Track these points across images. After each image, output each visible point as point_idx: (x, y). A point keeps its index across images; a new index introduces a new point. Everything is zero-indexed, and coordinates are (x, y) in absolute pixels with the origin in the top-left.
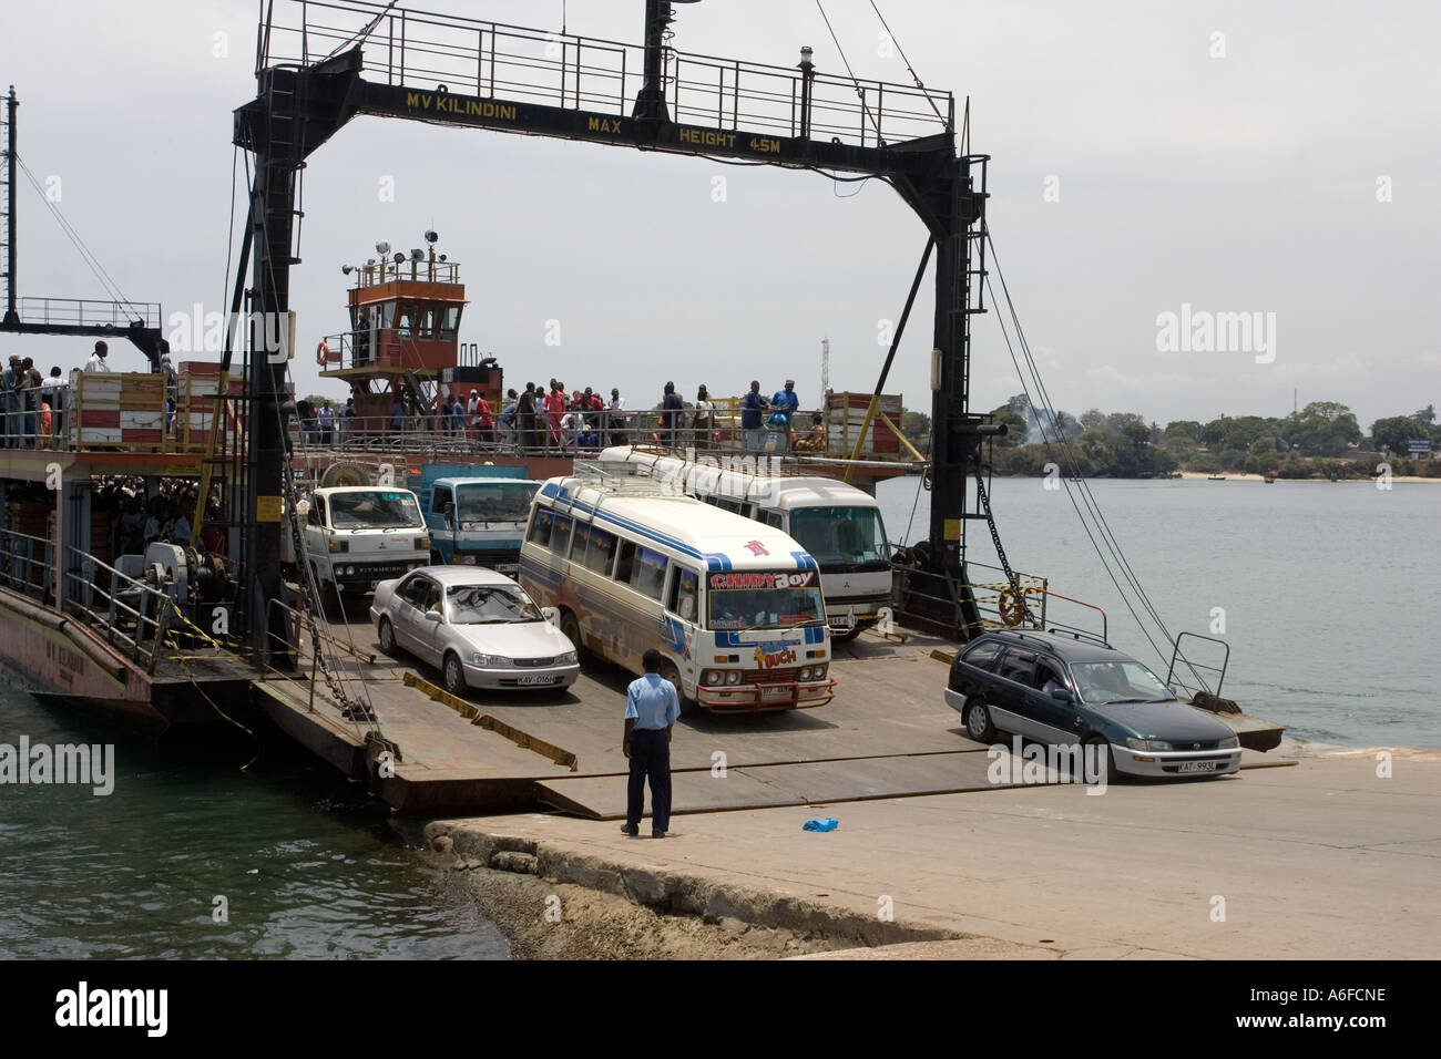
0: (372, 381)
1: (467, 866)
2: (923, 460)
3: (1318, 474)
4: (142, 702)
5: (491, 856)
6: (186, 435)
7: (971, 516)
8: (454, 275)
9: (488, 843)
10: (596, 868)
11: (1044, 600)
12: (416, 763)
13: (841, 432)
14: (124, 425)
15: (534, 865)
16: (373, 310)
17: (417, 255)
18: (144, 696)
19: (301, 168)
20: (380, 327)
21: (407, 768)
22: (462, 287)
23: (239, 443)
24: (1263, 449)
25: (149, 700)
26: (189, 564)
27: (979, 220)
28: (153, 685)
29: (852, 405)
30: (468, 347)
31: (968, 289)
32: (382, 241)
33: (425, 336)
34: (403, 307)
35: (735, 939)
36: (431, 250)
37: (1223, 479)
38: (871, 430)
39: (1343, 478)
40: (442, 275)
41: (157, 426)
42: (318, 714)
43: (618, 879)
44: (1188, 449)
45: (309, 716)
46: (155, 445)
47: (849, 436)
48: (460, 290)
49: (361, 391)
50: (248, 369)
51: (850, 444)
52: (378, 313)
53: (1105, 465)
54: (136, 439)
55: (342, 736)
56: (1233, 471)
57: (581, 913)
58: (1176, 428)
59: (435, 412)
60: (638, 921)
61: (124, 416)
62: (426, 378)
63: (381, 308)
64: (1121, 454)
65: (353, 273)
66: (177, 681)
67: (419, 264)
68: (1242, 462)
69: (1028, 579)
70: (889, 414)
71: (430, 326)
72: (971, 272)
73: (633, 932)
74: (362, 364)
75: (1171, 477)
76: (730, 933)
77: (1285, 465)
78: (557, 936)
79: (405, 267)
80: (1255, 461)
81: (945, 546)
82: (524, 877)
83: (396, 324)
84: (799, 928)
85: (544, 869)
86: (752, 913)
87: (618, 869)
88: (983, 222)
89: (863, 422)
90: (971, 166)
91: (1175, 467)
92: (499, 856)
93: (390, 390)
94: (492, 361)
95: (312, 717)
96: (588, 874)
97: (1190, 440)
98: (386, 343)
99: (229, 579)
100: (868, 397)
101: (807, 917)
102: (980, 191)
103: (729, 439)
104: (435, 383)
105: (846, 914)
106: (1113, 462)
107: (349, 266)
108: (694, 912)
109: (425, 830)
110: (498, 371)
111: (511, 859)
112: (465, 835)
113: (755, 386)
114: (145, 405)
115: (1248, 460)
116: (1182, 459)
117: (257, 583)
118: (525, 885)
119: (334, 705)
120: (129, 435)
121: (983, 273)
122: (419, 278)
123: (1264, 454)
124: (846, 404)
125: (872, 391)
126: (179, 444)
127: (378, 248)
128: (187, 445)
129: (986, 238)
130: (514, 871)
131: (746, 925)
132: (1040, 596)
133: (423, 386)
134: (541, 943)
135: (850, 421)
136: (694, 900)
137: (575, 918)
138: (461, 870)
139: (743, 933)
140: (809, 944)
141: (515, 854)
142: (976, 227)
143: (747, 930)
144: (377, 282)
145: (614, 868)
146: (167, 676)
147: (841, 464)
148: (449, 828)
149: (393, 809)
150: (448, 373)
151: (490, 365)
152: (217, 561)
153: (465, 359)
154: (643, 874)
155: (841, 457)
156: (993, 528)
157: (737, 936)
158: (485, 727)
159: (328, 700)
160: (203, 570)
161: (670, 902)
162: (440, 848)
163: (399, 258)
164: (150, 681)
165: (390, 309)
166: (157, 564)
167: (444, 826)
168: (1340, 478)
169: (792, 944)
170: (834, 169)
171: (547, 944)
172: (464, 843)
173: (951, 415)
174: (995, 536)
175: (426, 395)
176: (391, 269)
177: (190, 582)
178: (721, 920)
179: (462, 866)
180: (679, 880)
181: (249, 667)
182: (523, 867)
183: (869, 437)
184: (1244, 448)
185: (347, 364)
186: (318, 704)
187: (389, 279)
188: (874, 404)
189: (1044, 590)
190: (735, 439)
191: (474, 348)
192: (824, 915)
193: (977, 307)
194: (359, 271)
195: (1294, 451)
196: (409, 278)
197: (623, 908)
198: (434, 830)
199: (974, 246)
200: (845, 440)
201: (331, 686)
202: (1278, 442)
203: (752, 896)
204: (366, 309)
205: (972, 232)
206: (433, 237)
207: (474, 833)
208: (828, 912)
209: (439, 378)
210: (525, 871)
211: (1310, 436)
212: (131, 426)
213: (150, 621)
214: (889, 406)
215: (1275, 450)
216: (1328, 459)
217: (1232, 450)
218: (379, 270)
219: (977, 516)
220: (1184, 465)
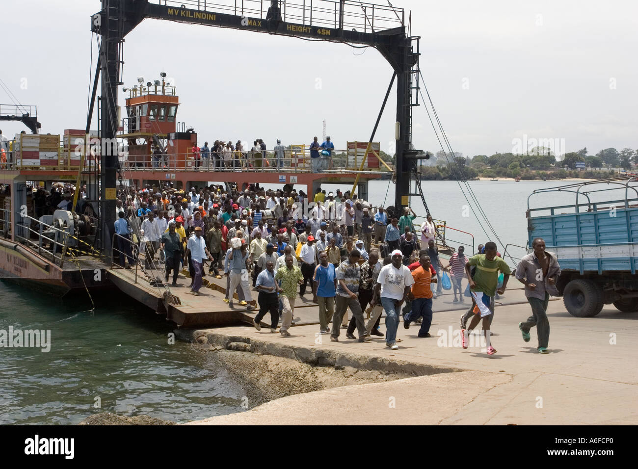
0: (137, 139)
1: (216, 349)
2: (391, 170)
3: (538, 178)
4: (58, 280)
5: (227, 344)
6: (69, 162)
7: (413, 195)
8: (173, 92)
9: (225, 338)
10: (281, 348)
11: (444, 231)
12: (187, 305)
13: (354, 159)
14: (41, 158)
15: (248, 348)
16: (138, 107)
17: (157, 83)
18: (59, 277)
19: (122, 42)
20: (141, 115)
21: (184, 307)
22: (178, 97)
23: (97, 166)
24: (515, 167)
25: (61, 278)
26: (74, 219)
27: (416, 65)
28: (63, 272)
29: (359, 147)
30: (181, 123)
31: (411, 96)
32: (140, 77)
33: (161, 119)
34: (151, 106)
35: (352, 376)
36: (163, 80)
37: (497, 180)
38: (367, 158)
39: (549, 179)
40: (168, 92)
41: (56, 158)
42: (139, 284)
43: (292, 352)
44: (482, 167)
45: (135, 285)
46: (54, 166)
47: (358, 160)
48: (176, 98)
49: (132, 144)
50: (100, 132)
51: (358, 164)
52: (140, 109)
53: (447, 175)
54: (47, 164)
55: (152, 294)
56: (501, 177)
57: (275, 367)
58: (477, 158)
59: (166, 153)
60: (303, 370)
61: (41, 154)
62: (162, 138)
63: (141, 107)
64: (454, 170)
65: (127, 91)
66: (73, 270)
67: (158, 87)
68: (505, 173)
69: (438, 221)
70: (376, 151)
71: (163, 114)
72: (412, 88)
73: (301, 374)
74: (133, 132)
75: (475, 180)
76: (349, 373)
77: (524, 174)
78: (265, 377)
79: (152, 88)
80: (511, 172)
81: (402, 208)
82: (244, 353)
83: (148, 114)
84: (383, 370)
85: (255, 349)
86: (359, 364)
87: (292, 348)
88: (418, 66)
89: (364, 155)
90: (412, 41)
91: (477, 175)
92: (230, 344)
93: (146, 143)
94: (192, 130)
95: (137, 285)
96: (277, 350)
97: (483, 164)
98: (144, 122)
99: (92, 225)
100: (366, 144)
101: (387, 364)
102: (416, 52)
103: (303, 163)
104: (166, 140)
105: (406, 363)
106: (450, 173)
107: (126, 88)
108: (330, 365)
109: (193, 334)
110: (195, 134)
111: (238, 345)
112: (213, 336)
113: (316, 139)
114: (51, 149)
115: (508, 172)
116: (480, 172)
117: (106, 226)
118: (245, 356)
119: (145, 280)
120: (44, 162)
121: (418, 88)
122: (158, 93)
123: (515, 169)
124: (356, 146)
125: (368, 140)
126: (65, 166)
127: (138, 80)
128: (69, 167)
129: (419, 73)
130: (239, 350)
131: (356, 369)
132: (443, 229)
133: (160, 141)
134: (257, 380)
135: (358, 154)
136: (330, 360)
137: (273, 369)
138: (213, 351)
139: (355, 373)
140: (388, 376)
141: (239, 343)
142: (415, 68)
143: (357, 371)
144: (138, 95)
145: (290, 347)
146: (68, 268)
147: (353, 173)
148: (205, 333)
149: (178, 325)
150: (172, 135)
151: (191, 132)
152: (86, 217)
153: (179, 129)
154: (304, 350)
155: (353, 170)
156: (423, 199)
157: (352, 374)
158: (213, 289)
159: (142, 278)
160: (80, 222)
161: (318, 361)
162: (201, 342)
163: (149, 84)
164: (62, 270)
165: (145, 107)
166: (59, 219)
167: (202, 332)
168: (547, 179)
169: (380, 377)
170: (353, 43)
171: (261, 381)
172: (212, 339)
173: (405, 151)
174: (424, 203)
175: (162, 145)
176: (145, 89)
177: (75, 227)
178: (344, 368)
179: (213, 349)
180: (323, 352)
181: (104, 264)
182: (243, 349)
183: (366, 161)
184: (506, 167)
185: (126, 132)
186: (139, 280)
187: (143, 94)
188: (369, 146)
189: (444, 226)
190: (305, 163)
191: (183, 124)
192: (395, 364)
193: (415, 103)
194: (130, 90)
195: (527, 168)
196: (154, 93)
197: (295, 364)
198: (198, 334)
199: (414, 77)
200: (355, 162)
201: (143, 271)
202: (520, 164)
203: (359, 357)
204: (134, 107)
205: (413, 70)
206: (164, 75)
207: (218, 335)
208: (397, 363)
209: (168, 138)
210: (245, 350)
211: (534, 161)
212: (44, 158)
213: (60, 244)
214: (374, 147)
215: (519, 167)
216: (542, 171)
217: (501, 168)
218: (139, 89)
219: (416, 195)
220: (480, 174)
